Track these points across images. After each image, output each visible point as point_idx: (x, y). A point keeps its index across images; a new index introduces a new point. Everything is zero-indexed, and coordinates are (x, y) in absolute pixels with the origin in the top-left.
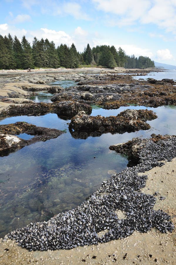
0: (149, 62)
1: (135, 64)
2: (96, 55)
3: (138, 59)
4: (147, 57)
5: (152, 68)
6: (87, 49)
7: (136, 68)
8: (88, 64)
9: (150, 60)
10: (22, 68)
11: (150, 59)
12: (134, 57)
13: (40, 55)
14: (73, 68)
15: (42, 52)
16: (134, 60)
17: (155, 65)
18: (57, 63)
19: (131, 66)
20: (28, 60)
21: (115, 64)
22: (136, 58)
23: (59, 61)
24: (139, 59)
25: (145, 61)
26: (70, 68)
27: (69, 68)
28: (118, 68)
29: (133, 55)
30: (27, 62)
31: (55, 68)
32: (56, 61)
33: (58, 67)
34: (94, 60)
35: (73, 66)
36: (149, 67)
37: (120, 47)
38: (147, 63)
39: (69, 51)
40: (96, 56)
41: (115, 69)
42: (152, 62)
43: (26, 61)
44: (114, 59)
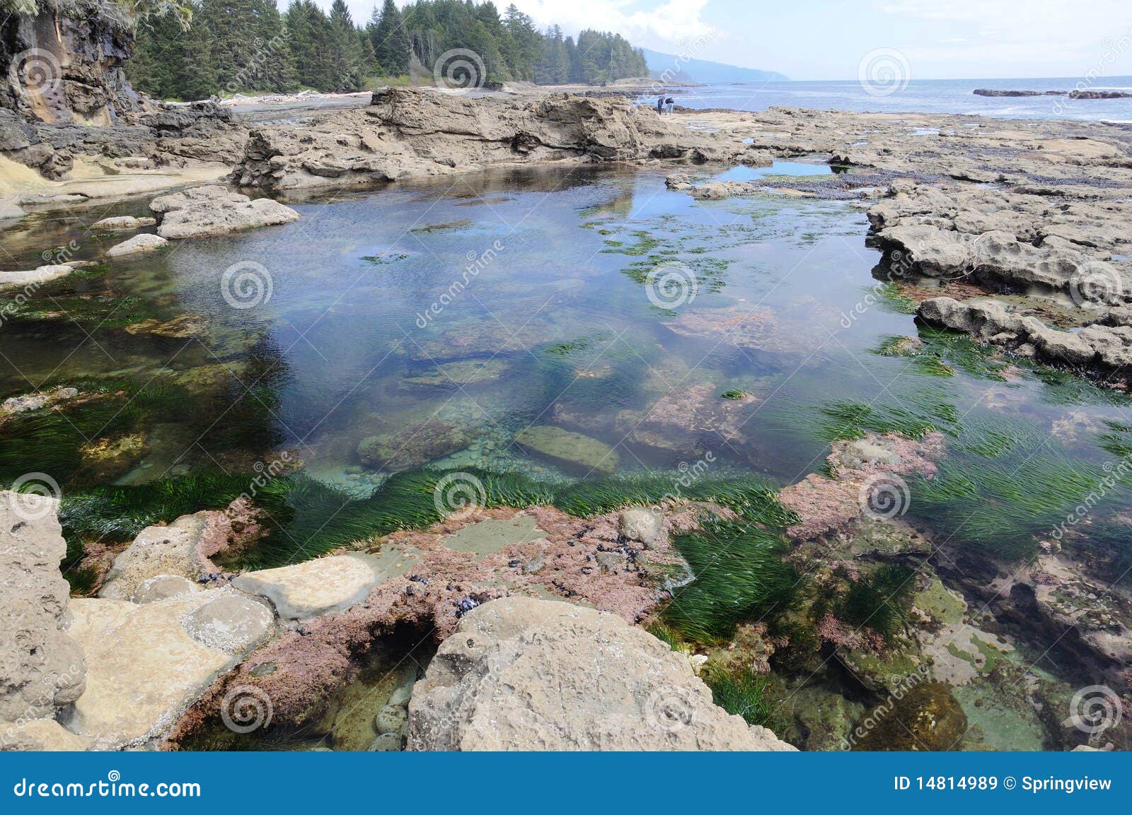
0: (621, 53)
1: (564, 65)
2: (424, 35)
3: (576, 43)
4: (614, 34)
5: (638, 79)
6: (385, 14)
7: (573, 80)
8: (397, 75)
9: (625, 45)
10: (175, 94)
11: (626, 42)
12: (559, 36)
13: (230, 45)
14: (348, 90)
15: (237, 32)
16: (560, 48)
17: (650, 65)
18: (290, 72)
19: (549, 72)
20: (199, 65)
21: (503, 70)
22: (569, 39)
23: (294, 67)
24: (580, 42)
25: (609, 52)
26: (337, 92)
27: (330, 91)
28: (514, 84)
29: (553, 28)
30: (195, 72)
31: (281, 90)
32: (286, 64)
33: (295, 90)
34: (416, 54)
35: (345, 84)
36: (624, 76)
37: (512, 5)
38: (617, 61)
39: (327, 27)
40: (420, 39)
41: (506, 89)
42: (635, 53)
43: (191, 70)
44: (499, 53)
